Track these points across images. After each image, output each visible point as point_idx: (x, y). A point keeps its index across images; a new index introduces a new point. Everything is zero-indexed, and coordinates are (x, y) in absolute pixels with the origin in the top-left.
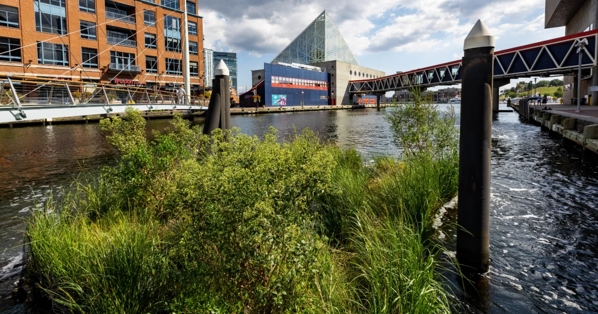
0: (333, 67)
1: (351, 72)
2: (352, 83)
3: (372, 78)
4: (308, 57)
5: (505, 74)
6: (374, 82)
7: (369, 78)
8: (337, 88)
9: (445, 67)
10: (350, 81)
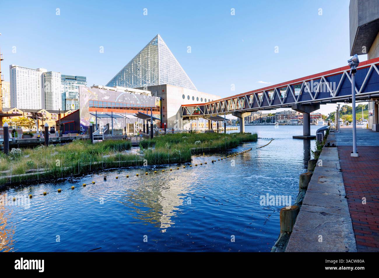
0: (163, 91)
1: (184, 97)
2: (184, 107)
3: (204, 102)
4: (142, 81)
5: (313, 99)
6: (205, 106)
7: (200, 102)
8: (167, 113)
9: (274, 89)
10: (182, 105)
